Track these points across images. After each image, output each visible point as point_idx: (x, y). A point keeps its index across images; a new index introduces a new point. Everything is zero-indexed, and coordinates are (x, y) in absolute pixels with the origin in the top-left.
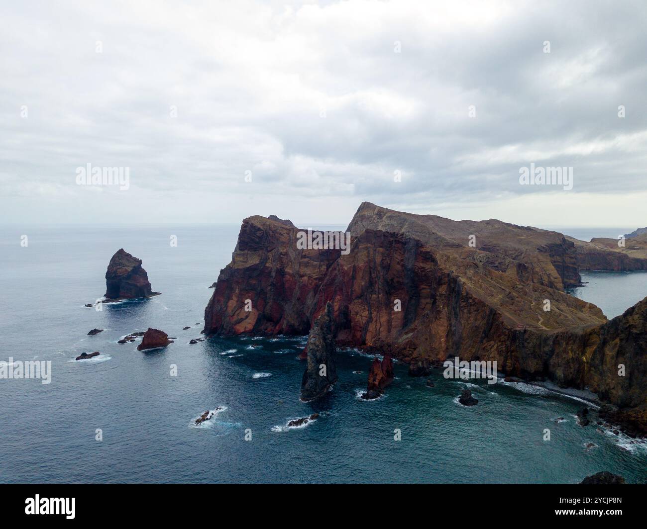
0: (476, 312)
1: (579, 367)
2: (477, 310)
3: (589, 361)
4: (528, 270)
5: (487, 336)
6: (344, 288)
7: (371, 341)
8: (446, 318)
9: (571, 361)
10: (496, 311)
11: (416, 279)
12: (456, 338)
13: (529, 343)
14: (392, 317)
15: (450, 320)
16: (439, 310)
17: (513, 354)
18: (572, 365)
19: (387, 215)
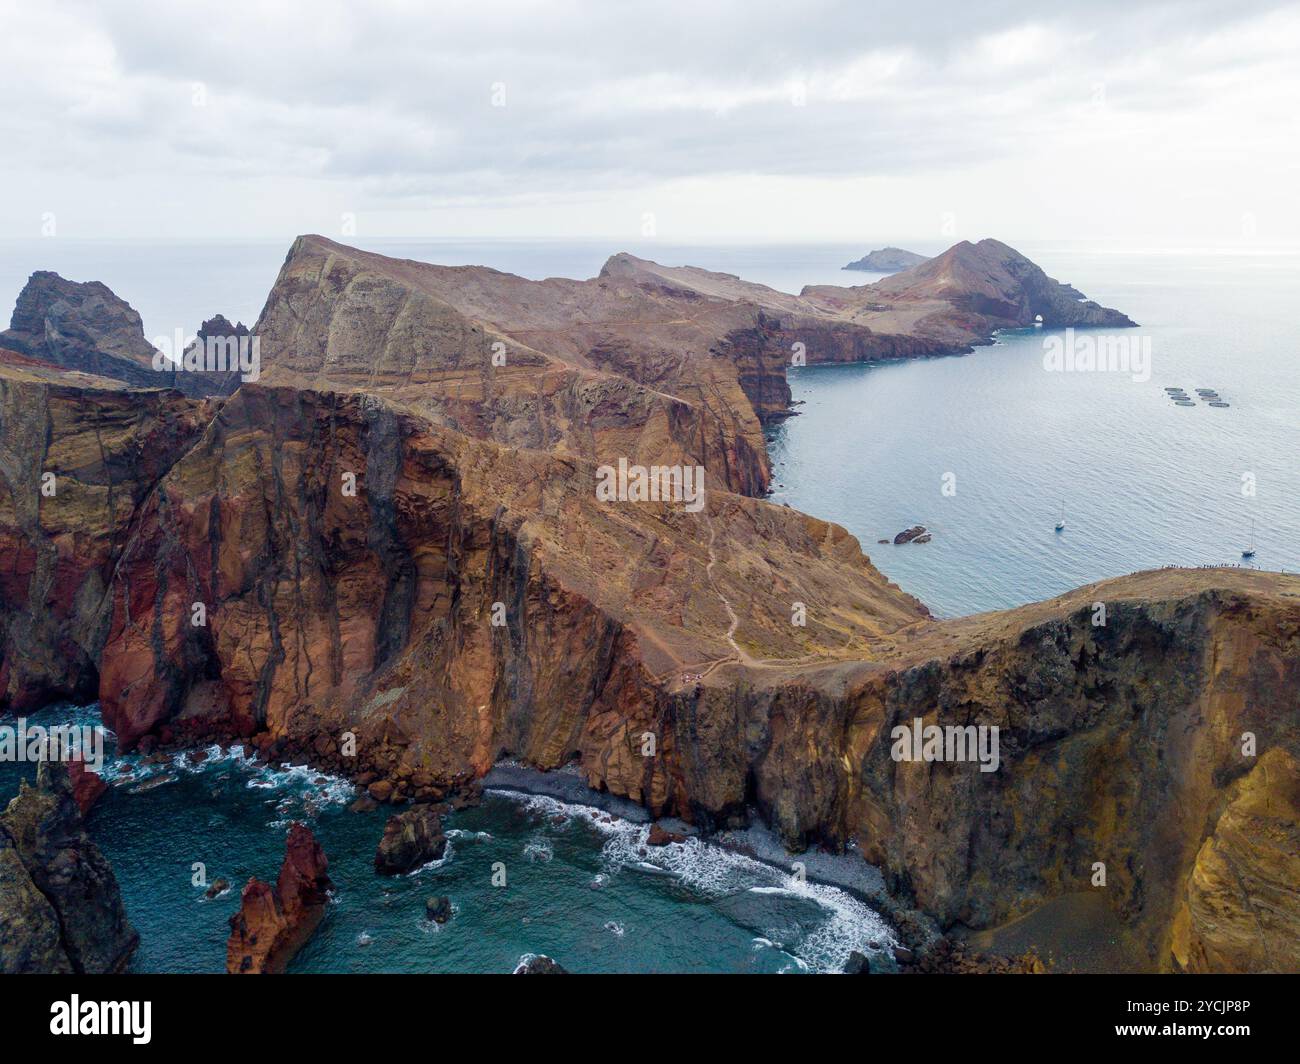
0: (568, 630)
1: (836, 790)
2: (573, 624)
3: (859, 770)
4: (694, 417)
5: (598, 695)
6: (190, 570)
7: (283, 718)
8: (489, 645)
9: (814, 772)
10: (621, 626)
11: (404, 529)
12: (516, 706)
13: (708, 726)
14: (344, 639)
15: (500, 653)
16: (469, 625)
17: (669, 758)
18: (816, 783)
19: (355, 279)
